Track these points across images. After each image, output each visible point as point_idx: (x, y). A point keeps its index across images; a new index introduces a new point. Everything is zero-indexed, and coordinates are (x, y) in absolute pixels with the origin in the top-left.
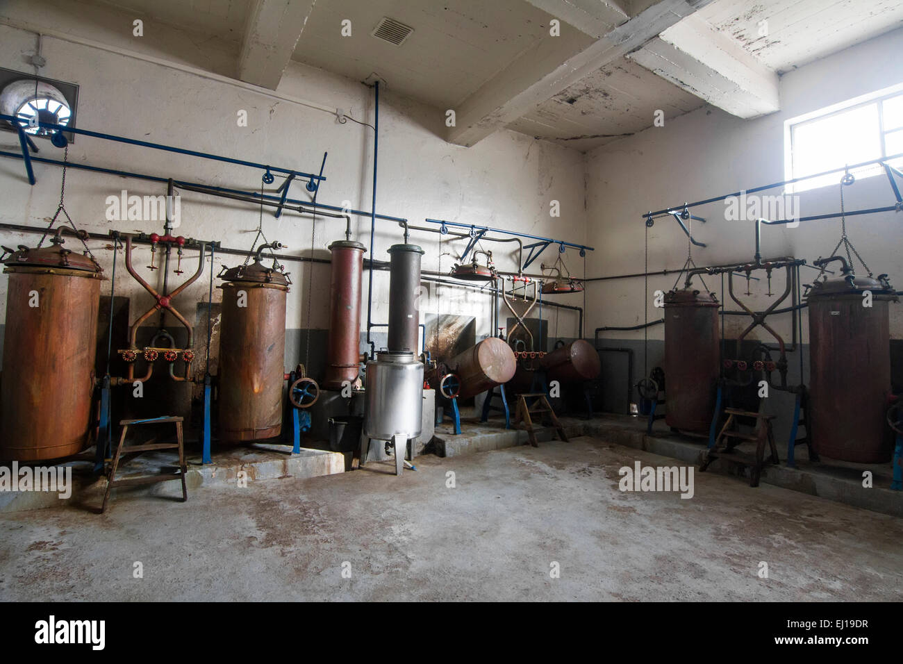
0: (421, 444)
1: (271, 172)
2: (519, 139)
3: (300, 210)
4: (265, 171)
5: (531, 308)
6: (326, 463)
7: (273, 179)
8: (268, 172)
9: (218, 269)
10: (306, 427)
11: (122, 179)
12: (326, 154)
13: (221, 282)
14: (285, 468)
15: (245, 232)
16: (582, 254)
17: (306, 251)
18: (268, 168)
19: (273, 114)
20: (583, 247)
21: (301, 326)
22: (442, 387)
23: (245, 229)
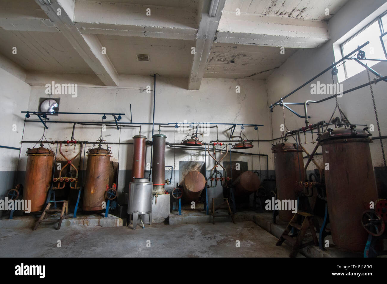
0: (163, 218)
1: (105, 115)
2: (225, 81)
3: (124, 126)
4: (103, 115)
5: (224, 156)
6: (115, 222)
7: (106, 117)
8: (104, 115)
9: (87, 150)
10: (114, 207)
11: (71, 124)
12: (130, 105)
13: (87, 154)
14: (99, 222)
15: (107, 136)
16: (256, 128)
17: (129, 140)
18: (104, 114)
19: (117, 94)
20: (256, 125)
21: (127, 168)
22: (173, 194)
23: (107, 135)
